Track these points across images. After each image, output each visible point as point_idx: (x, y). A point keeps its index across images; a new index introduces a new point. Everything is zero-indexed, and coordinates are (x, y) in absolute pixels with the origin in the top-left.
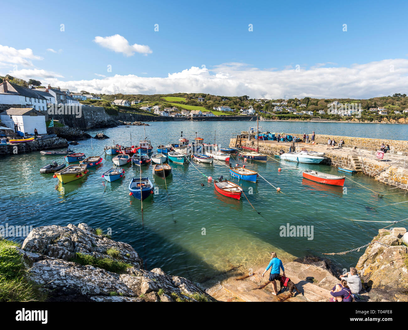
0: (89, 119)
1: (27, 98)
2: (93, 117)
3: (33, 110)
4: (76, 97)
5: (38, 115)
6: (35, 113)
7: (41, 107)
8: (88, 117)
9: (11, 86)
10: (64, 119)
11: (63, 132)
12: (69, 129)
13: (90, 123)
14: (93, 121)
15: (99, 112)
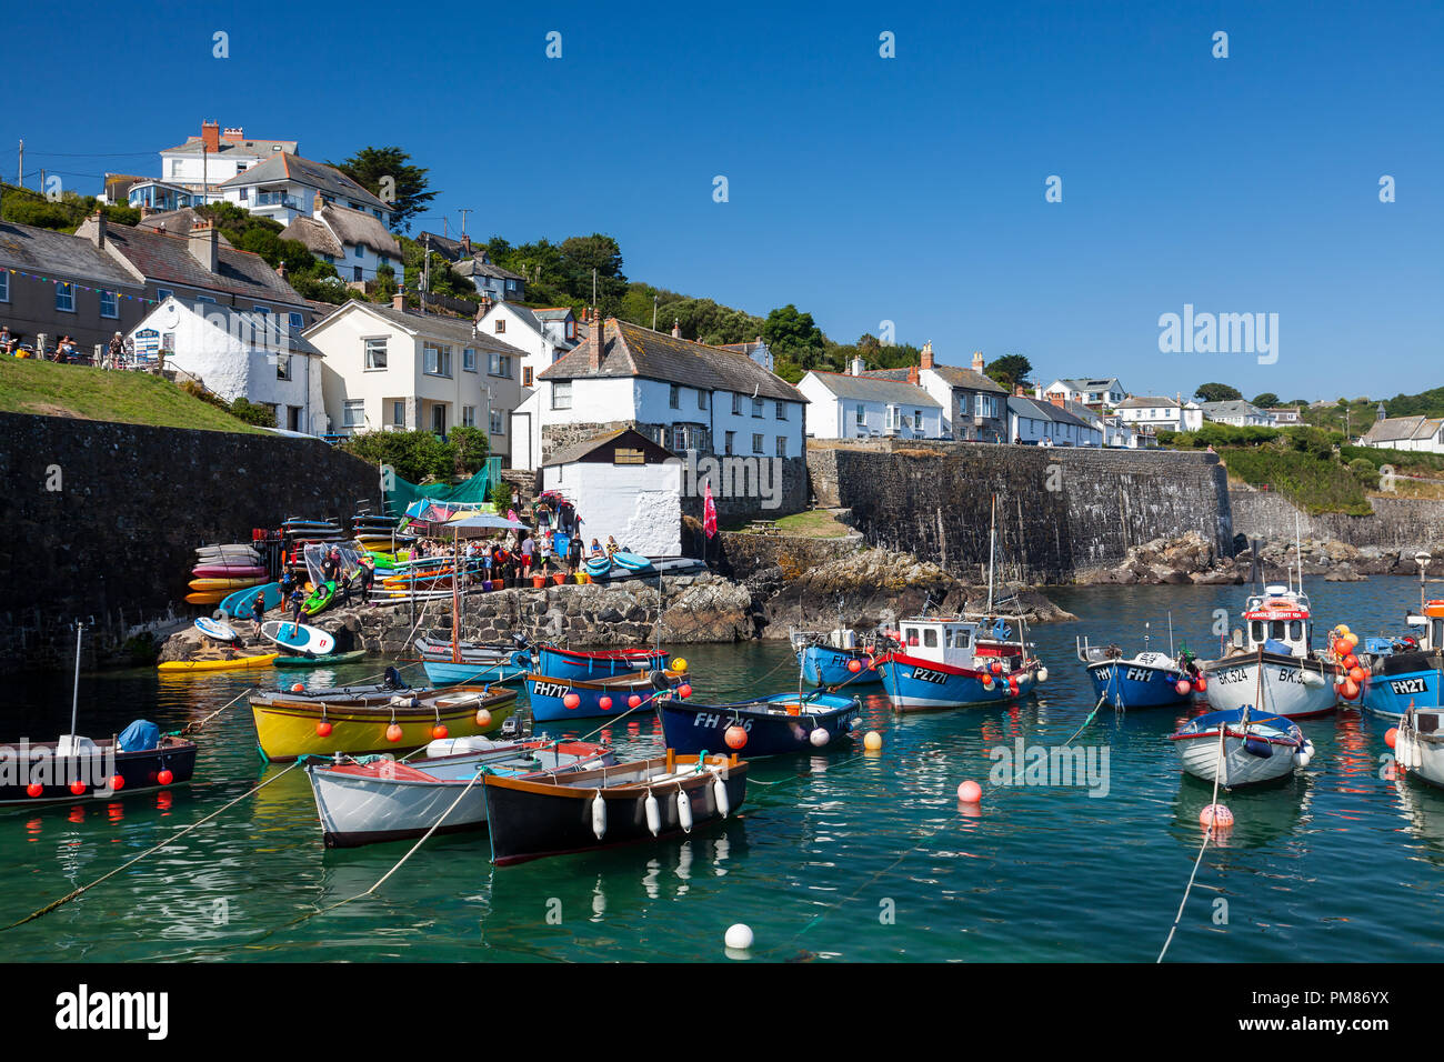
0: (1099, 516)
1: (683, 392)
2: (1129, 511)
3: (626, 433)
4: (1146, 414)
5: (647, 460)
6: (634, 452)
7: (765, 441)
8: (1096, 509)
9: (622, 340)
10: (944, 518)
11: (822, 564)
12: (860, 551)
13: (1102, 547)
14: (1125, 534)
15: (1171, 483)
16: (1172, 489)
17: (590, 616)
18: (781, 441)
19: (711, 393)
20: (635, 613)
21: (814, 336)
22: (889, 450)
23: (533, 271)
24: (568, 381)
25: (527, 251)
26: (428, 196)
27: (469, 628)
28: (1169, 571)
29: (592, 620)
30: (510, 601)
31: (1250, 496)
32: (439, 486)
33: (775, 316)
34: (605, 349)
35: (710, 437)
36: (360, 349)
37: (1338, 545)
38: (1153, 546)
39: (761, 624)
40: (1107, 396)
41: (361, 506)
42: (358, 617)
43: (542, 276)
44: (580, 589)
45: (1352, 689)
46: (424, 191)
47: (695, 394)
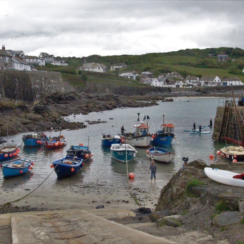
2: (44, 86)
4: (32, 60)
8: (37, 86)
13: (39, 95)
16: (53, 81)
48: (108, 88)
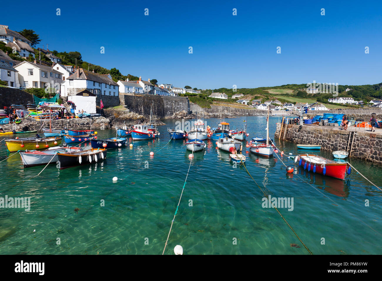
0: (169, 107)
1: (96, 83)
2: (174, 107)
3: (85, 90)
4: (177, 90)
5: (89, 96)
6: (87, 94)
7: (111, 93)
8: (169, 106)
9: (83, 73)
10: (143, 107)
11: (122, 115)
12: (129, 113)
13: (169, 113)
14: (173, 110)
15: (181, 102)
16: (181, 103)
17: (78, 124)
18: (114, 93)
19: (101, 83)
20: (88, 124)
21: (119, 74)
22: (134, 95)
23: (63, 58)
24: (72, 80)
25: (62, 54)
26: (39, 41)
27: (54, 126)
28: (180, 117)
29: (79, 125)
30: (62, 121)
31: (193, 105)
32: (46, 99)
33: (112, 70)
34: (80, 74)
35: (101, 92)
36: (27, 71)
37: (206, 113)
38: (178, 113)
39: (111, 125)
40: (170, 87)
41: (29, 102)
42: (29, 124)
43: (65, 59)
44: (76, 119)
45: (210, 136)
46: (38, 39)
47: (98, 84)
48: (226, 110)
